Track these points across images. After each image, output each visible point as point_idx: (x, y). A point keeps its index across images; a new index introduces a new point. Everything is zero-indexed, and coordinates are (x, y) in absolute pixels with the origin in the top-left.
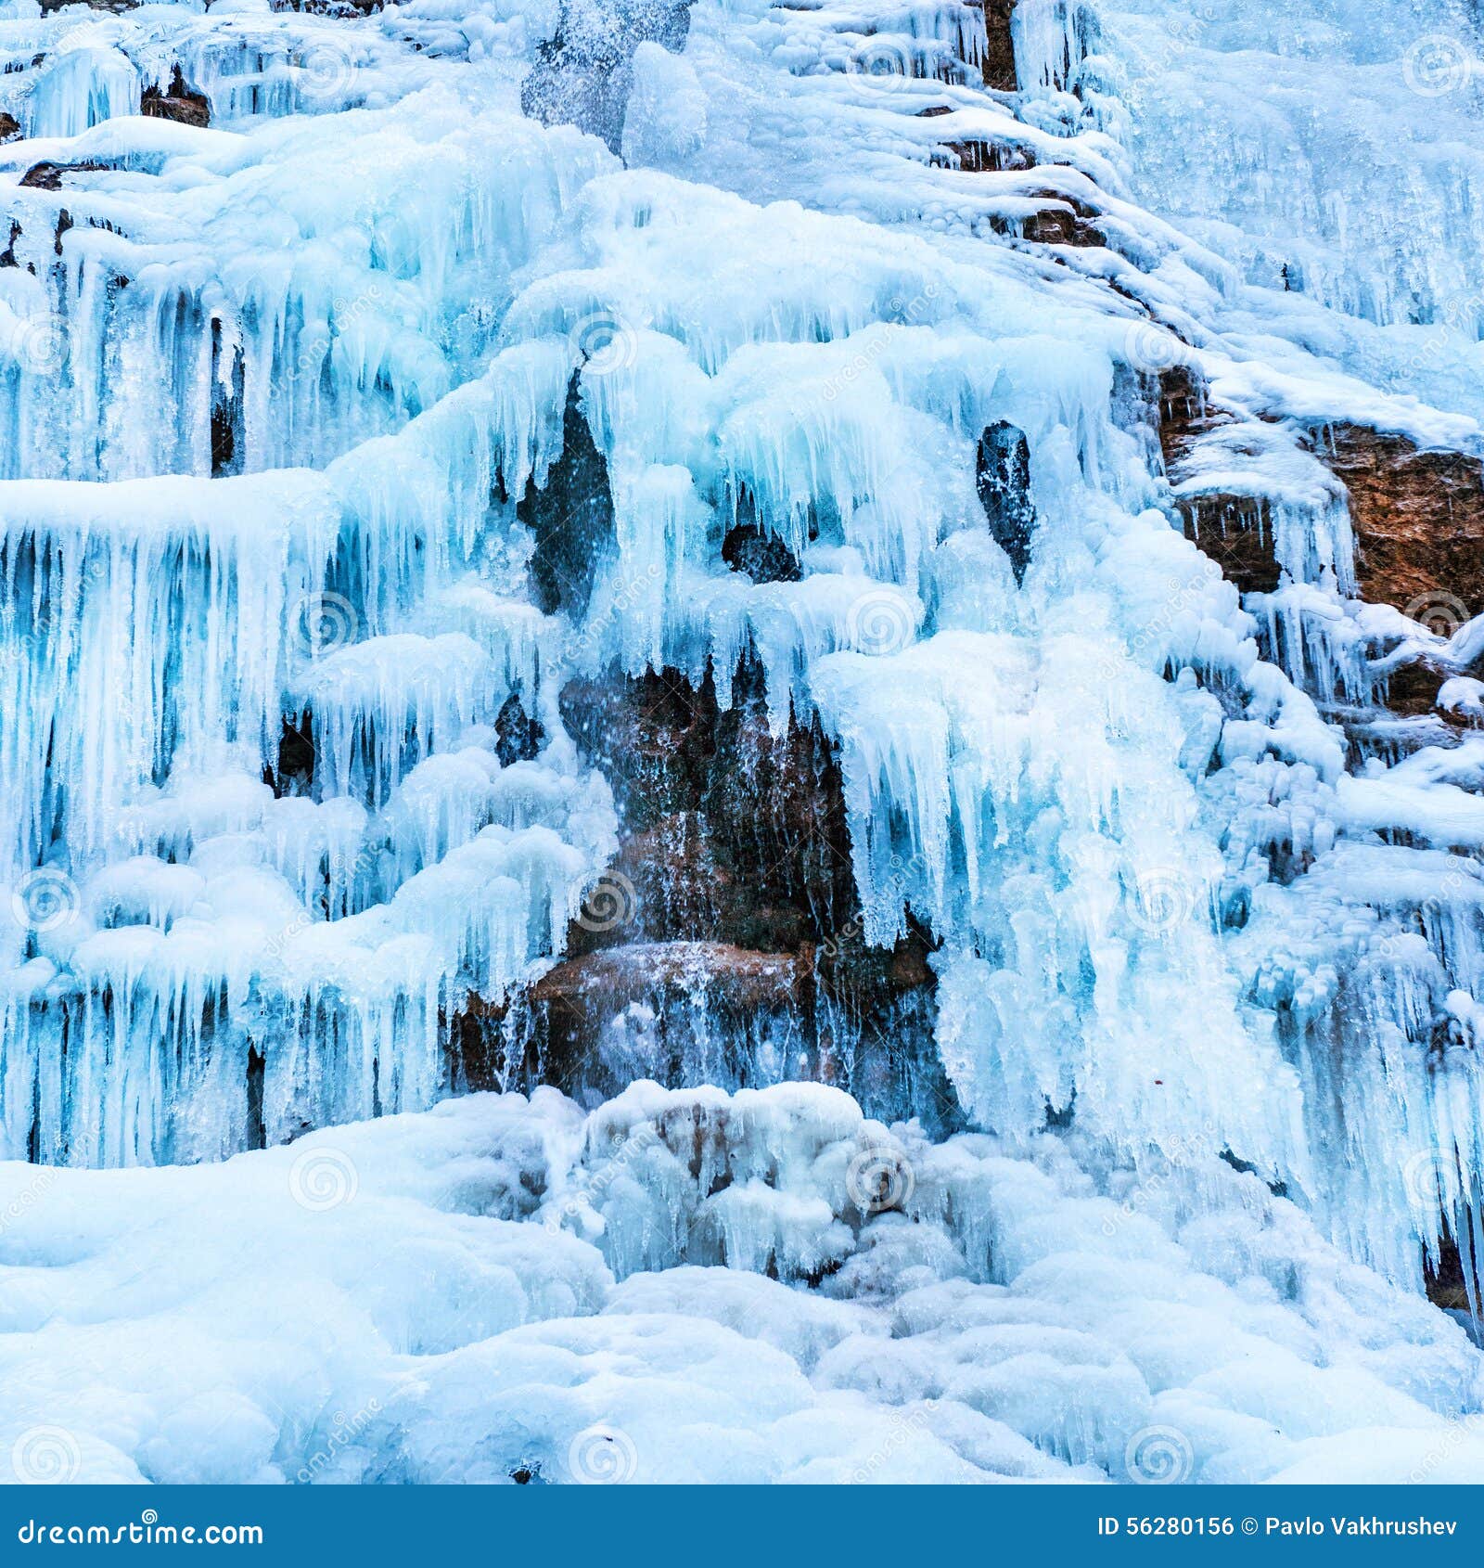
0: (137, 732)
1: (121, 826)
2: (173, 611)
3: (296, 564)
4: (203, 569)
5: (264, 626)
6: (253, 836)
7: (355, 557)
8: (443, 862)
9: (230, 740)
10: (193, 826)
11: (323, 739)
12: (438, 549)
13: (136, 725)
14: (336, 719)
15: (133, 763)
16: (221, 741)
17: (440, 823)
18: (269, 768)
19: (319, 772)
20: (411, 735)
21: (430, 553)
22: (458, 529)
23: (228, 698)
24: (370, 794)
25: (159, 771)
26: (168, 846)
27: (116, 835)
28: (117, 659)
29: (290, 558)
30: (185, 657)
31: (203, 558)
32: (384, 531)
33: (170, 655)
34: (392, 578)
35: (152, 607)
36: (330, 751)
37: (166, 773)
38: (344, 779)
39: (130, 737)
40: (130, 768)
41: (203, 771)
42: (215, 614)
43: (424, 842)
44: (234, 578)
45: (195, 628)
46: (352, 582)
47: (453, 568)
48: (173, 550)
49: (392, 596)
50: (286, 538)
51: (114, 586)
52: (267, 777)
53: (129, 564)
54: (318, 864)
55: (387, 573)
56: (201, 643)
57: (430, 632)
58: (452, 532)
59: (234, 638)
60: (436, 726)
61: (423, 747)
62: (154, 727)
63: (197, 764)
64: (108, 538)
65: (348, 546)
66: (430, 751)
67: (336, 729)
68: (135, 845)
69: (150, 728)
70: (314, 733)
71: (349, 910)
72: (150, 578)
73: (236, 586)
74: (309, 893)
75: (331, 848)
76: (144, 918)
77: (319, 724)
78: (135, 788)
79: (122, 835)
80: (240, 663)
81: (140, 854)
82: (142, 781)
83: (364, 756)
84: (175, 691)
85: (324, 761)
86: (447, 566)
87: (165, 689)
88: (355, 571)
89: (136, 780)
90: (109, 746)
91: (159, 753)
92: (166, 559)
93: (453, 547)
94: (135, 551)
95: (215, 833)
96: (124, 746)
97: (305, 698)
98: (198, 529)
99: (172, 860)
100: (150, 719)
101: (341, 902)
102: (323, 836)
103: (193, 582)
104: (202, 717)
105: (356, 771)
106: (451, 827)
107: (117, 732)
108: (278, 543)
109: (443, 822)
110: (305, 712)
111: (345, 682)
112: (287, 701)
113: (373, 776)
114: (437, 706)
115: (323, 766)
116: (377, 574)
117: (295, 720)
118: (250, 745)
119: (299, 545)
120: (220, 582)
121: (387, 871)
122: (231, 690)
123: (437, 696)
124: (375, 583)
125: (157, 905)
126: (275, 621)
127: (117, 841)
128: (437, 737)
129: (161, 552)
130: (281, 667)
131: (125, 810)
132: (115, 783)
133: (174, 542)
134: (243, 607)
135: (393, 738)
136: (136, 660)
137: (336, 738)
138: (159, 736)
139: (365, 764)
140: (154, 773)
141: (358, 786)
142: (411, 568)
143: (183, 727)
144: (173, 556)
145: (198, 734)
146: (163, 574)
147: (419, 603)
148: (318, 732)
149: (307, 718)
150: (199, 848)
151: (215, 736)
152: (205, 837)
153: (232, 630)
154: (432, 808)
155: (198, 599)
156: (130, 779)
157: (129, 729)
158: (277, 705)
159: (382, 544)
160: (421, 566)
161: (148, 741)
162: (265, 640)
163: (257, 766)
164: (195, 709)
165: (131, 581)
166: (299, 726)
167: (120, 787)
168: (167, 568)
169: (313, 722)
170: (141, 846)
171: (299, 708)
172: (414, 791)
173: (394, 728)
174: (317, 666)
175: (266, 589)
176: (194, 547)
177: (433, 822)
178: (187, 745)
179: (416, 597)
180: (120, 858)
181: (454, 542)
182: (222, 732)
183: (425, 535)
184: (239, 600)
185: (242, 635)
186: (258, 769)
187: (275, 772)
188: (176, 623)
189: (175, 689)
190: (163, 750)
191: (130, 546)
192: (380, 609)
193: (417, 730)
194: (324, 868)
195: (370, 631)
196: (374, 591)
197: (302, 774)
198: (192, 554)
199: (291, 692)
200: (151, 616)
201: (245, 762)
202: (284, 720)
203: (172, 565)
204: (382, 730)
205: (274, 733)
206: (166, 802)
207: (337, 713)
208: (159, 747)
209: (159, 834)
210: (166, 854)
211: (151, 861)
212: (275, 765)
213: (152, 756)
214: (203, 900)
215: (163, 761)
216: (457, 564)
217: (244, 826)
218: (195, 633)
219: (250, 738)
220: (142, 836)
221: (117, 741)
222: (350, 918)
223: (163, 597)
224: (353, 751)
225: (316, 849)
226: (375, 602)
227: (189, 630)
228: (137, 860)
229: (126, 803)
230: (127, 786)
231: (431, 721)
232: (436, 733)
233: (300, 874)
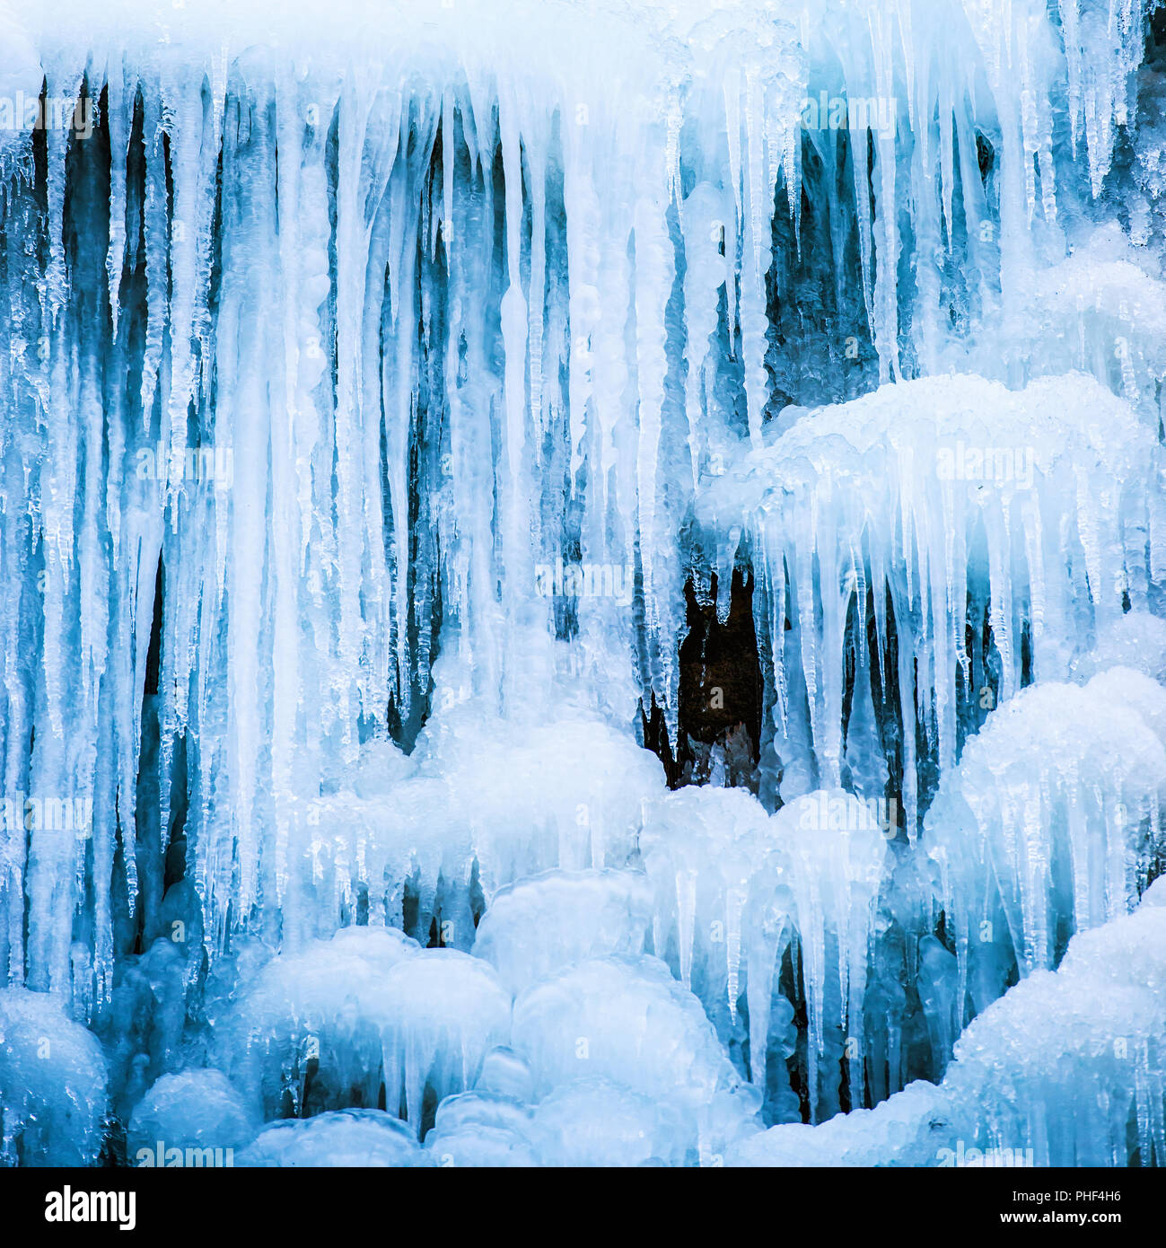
0: (349, 604)
1: (316, 847)
2: (427, 300)
3: (702, 192)
4: (488, 195)
5: (630, 342)
6: (623, 883)
7: (845, 190)
8: (1063, 967)
9: (562, 635)
10: (482, 850)
11: (778, 644)
12: (1029, 166)
13: (349, 587)
14: (804, 590)
15: (342, 683)
16: (542, 634)
17: (1055, 867)
18: (657, 713)
19: (773, 730)
20: (979, 640)
21: (1013, 176)
22: (1074, 118)
23: (555, 527)
24: (894, 790)
25: (405, 712)
26: (426, 907)
27: (304, 868)
28: (299, 411)
29: (687, 179)
30: (455, 418)
31: (487, 165)
32: (904, 122)
33: (422, 412)
34: (928, 242)
35: (377, 286)
36: (796, 678)
37: (423, 711)
38: (831, 747)
39: (336, 615)
40: (335, 697)
41: (502, 712)
42: (517, 307)
43: (1018, 917)
44: (558, 216)
45: (475, 343)
46: (840, 259)
47: (1067, 220)
48: (421, 143)
49: (929, 285)
50: (674, 120)
51: (289, 227)
52: (653, 735)
53: (318, 172)
54: (773, 969)
55: (918, 230)
56: (491, 384)
57: (1017, 375)
58: (1061, 127)
59: (564, 374)
60: (1037, 613)
61: (1009, 670)
62: (388, 593)
63: (489, 687)
64: (272, 106)
65: (829, 164)
66: (1026, 678)
67: (806, 618)
68: (351, 900)
69: (380, 597)
70: (758, 626)
71: (854, 1099)
72: (370, 210)
73: (563, 238)
74: (758, 1045)
75: (804, 929)
76: (373, 1096)
77: (768, 598)
78: (350, 751)
79: (318, 870)
80: (577, 432)
81: (363, 921)
82: (365, 728)
83: (876, 695)
84: (434, 502)
85: (782, 703)
86: (1052, 213)
87: (414, 500)
88: (847, 229)
89: (350, 728)
90: (287, 635)
91: (404, 665)
92: (403, 164)
93: (1065, 165)
94: (334, 140)
95: (533, 873)
96: (322, 642)
97: (735, 535)
98: (473, 87)
99: (435, 940)
100: (379, 569)
101: (836, 1078)
102: (783, 890)
103: (466, 225)
104: (498, 570)
105: (860, 731)
106: (1080, 879)
107: (304, 601)
108: (656, 131)
109: (1060, 868)
110: (737, 575)
111: (822, 493)
112: (694, 542)
113: (899, 746)
114: (1036, 560)
115: (782, 713)
116: (892, 231)
117: (714, 593)
118: (610, 647)
119: (709, 150)
120: (528, 229)
121: (939, 998)
122: (560, 504)
123: (1034, 535)
124: (890, 252)
125: (402, 1059)
126: (653, 328)
127: (310, 889)
128: (1042, 645)
129: (389, 146)
130: (673, 449)
131: (328, 804)
132: (301, 736)
133: (422, 122)
134: (579, 287)
135: (940, 643)
136: (343, 415)
137: (807, 637)
138: (401, 618)
139: (882, 720)
140: (393, 714)
141: (865, 769)
142: (971, 214)
143: (456, 597)
144: (422, 161)
145: (490, 617)
146: (399, 202)
147: (989, 306)
148: (766, 625)
149: (743, 589)
150: (497, 908)
151: (527, 620)
152: (511, 881)
153: (557, 350)
154: (1033, 826)
155: (481, 266)
156: (338, 725)
157: (332, 596)
158: (670, 551)
159: (905, 154)
160: (991, 211)
161: (376, 629)
162: (633, 375)
163: (627, 701)
164: (482, 550)
165: (323, 215)
166: (723, 608)
167: (314, 744)
168: (409, 189)
169: (756, 599)
170: (363, 903)
171: (724, 563)
172: (986, 776)
173: (940, 618)
174: (761, 453)
175: (631, 248)
176: (468, 139)
177: (1035, 866)
178: (464, 642)
179: (985, 292)
180: (317, 933)
181: (1068, 153)
182: (545, 616)
183: (998, 131)
184: (571, 273)
185: (581, 356)
186: (629, 714)
187: (671, 723)
188: (432, 335)
189: (435, 499)
190: (413, 657)
191: (321, 123)
192: (903, 320)
193: (994, 622)
194: (791, 980)
195: (884, 374)
196: (887, 275)
197: (736, 739)
198: (463, 156)
199: (704, 520)
200: (376, 309)
201: (598, 690)
202: (688, 590)
203: (420, 179)
204: (914, 616)
205: (667, 625)
206: (421, 788)
207: (807, 571)
208: (401, 646)
209: (405, 871)
210: (423, 928)
211: (383, 938)
212: (669, 703)
213: (385, 670)
214: (506, 1050)
215: (415, 686)
216: (1075, 206)
217: (599, 856)
218: (476, 354)
219: (609, 630)
220: (364, 875)
221: (305, 626)
222: (858, 1113)
223: (401, 260)
224: (849, 682)
225: (769, 927)
226: (892, 302)
227: (463, 349)
228: (354, 938)
229: (326, 789)
230: (331, 744)
231: (1026, 605)
232: (1037, 631)
233: (733, 993)
